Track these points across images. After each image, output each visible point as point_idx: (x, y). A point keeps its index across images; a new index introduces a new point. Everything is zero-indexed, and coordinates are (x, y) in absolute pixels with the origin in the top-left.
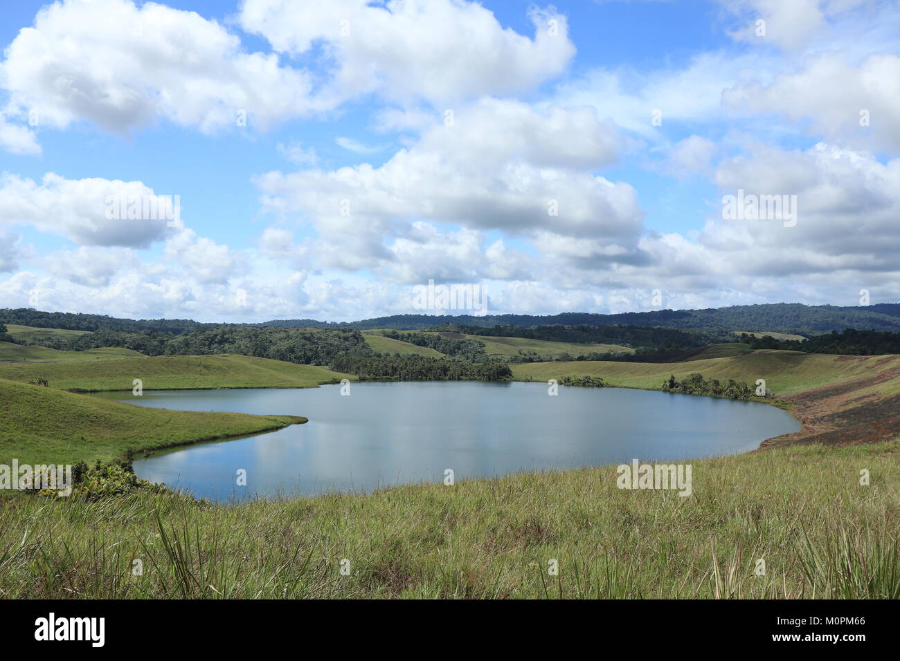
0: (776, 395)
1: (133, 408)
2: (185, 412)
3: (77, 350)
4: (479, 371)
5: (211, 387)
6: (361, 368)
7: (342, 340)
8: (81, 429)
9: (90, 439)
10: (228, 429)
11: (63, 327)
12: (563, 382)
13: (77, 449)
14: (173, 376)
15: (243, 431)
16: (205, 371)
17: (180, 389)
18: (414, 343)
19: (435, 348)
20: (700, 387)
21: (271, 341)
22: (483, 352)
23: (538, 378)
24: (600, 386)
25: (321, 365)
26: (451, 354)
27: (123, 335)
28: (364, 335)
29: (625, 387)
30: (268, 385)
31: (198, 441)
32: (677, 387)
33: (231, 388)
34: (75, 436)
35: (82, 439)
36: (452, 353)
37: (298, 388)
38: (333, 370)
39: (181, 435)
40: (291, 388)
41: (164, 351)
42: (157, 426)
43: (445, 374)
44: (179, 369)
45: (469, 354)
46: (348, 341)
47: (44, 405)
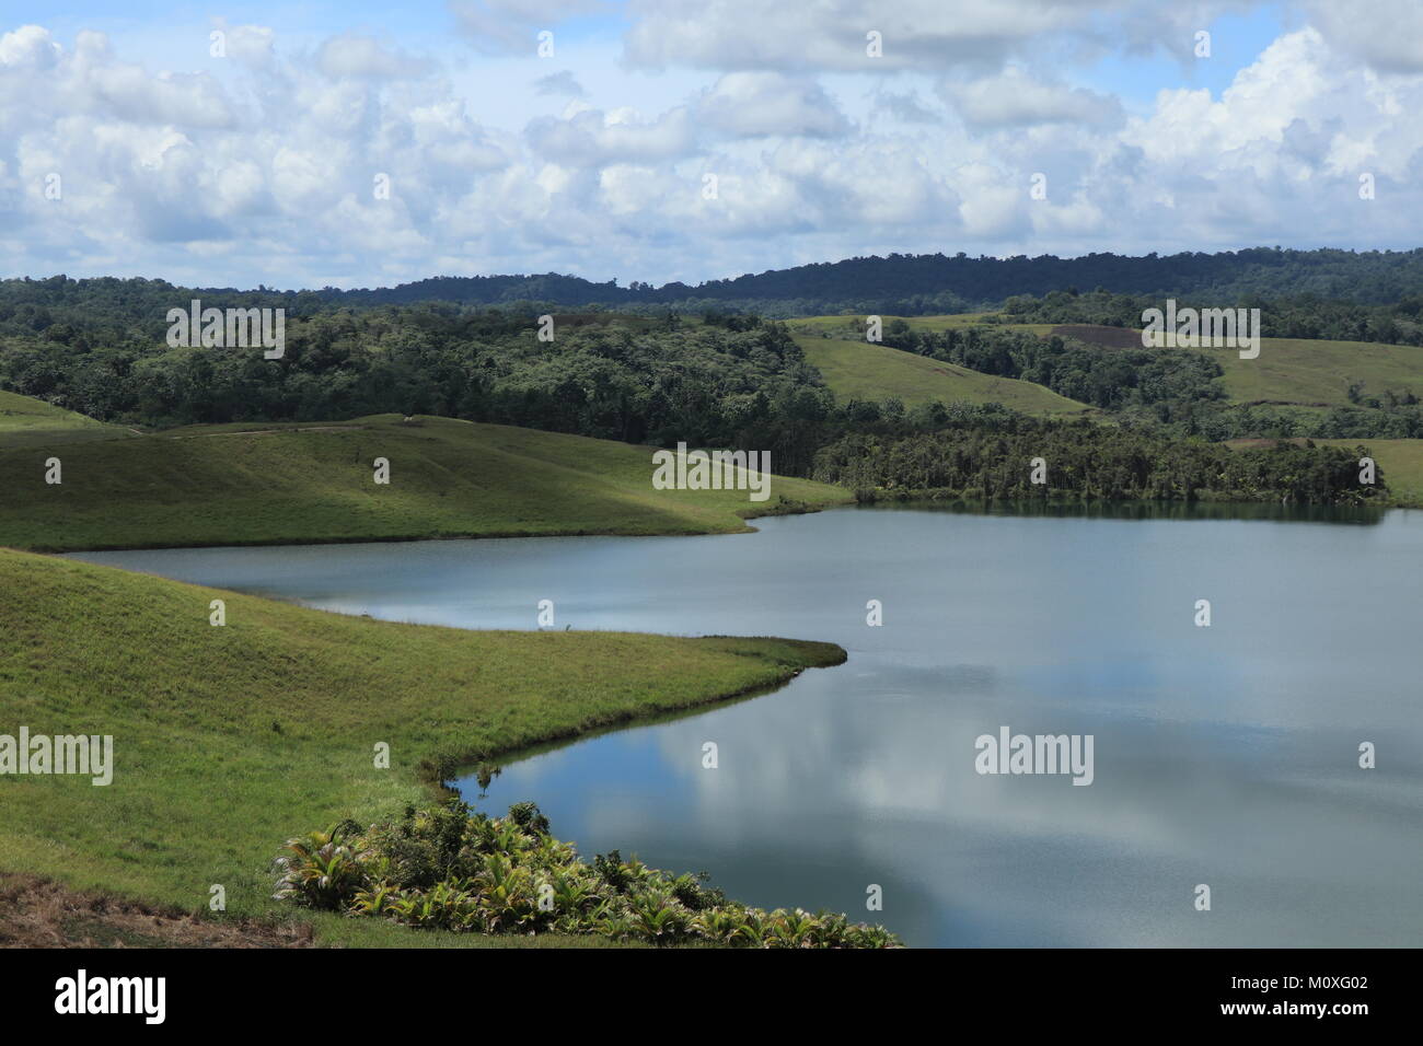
4: (1263, 472)
6: (850, 462)
7: (727, 356)
8: (258, 696)
9: (299, 729)
10: (649, 686)
15: (694, 695)
18: (970, 363)
19: (1045, 381)
22: (1219, 395)
26: (1104, 403)
28: (797, 340)
35: (276, 728)
36: (1108, 399)
39: (535, 711)
42: (455, 681)
43: (1143, 483)
44: (294, 471)
45: (1172, 404)
46: (749, 358)
47: (132, 624)
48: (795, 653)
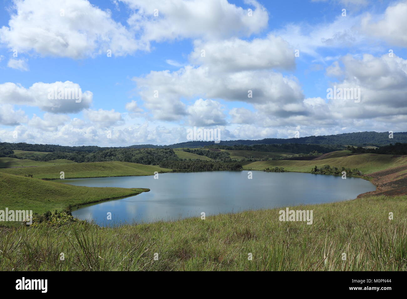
0: (364, 174)
1: (71, 186)
2: (94, 188)
3: (45, 161)
4: (227, 166)
5: (106, 176)
6: (174, 166)
7: (164, 153)
8: (48, 196)
9: (52, 201)
10: (114, 195)
11: (39, 151)
12: (266, 170)
13: (47, 205)
14: (89, 171)
15: (120, 196)
16: (103, 169)
17: (92, 177)
18: (197, 154)
19: (207, 156)
20: (329, 171)
21: (132, 155)
22: (229, 157)
23: (255, 169)
24: (283, 171)
25: (155, 165)
26: (214, 158)
27: (66, 154)
28: (174, 151)
29: (294, 172)
30: (132, 175)
31: (100, 201)
32: (318, 171)
33: (115, 176)
34: (46, 199)
35: (49, 201)
36: (215, 158)
37: (145, 175)
38: (161, 167)
39: (93, 198)
40: (142, 175)
41: (84, 160)
42: (82, 194)
43: (212, 168)
44: (91, 168)
45: (223, 159)
46: (167, 154)
47: (31, 186)
48: (142, 190)
